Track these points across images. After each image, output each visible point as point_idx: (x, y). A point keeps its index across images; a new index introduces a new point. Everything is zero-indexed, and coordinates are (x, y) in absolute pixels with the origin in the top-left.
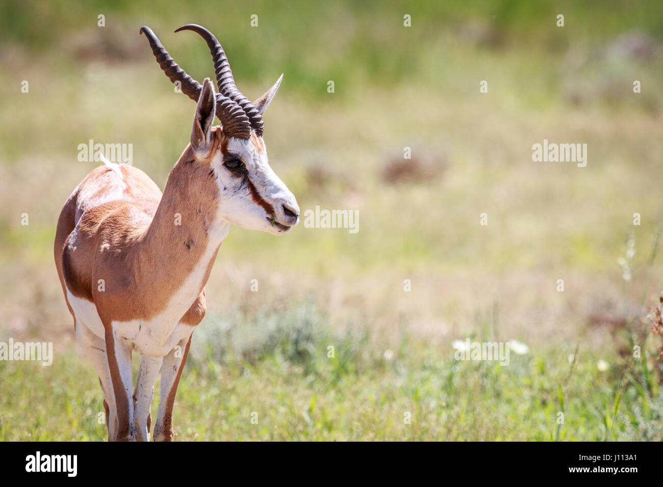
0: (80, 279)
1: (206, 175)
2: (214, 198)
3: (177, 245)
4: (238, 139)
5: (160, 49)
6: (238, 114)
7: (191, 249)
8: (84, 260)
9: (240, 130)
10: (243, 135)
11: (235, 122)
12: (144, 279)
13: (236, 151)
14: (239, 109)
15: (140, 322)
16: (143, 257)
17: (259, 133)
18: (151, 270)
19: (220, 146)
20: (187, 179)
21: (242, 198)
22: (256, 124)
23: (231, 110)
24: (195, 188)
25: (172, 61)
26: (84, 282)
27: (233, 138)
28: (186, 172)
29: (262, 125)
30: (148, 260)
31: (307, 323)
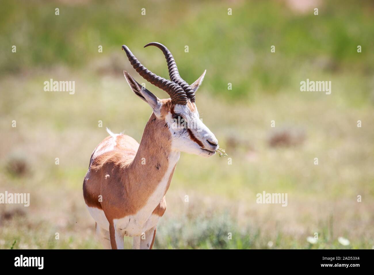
0: (92, 196)
1: (163, 127)
2: (169, 139)
3: (151, 167)
4: (180, 105)
5: (132, 57)
6: (179, 91)
7: (159, 169)
8: (93, 185)
9: (180, 100)
10: (183, 102)
11: (177, 95)
12: (132, 189)
13: (179, 112)
14: (179, 88)
15: (130, 216)
16: (131, 176)
17: (193, 100)
18: (136, 184)
19: (170, 110)
20: (153, 130)
21: (184, 138)
22: (190, 96)
23: (175, 89)
24: (158, 135)
25: (139, 63)
26: (94, 197)
27: (177, 105)
28: (153, 126)
29: (194, 96)
30: (135, 178)
31: (225, 225)
